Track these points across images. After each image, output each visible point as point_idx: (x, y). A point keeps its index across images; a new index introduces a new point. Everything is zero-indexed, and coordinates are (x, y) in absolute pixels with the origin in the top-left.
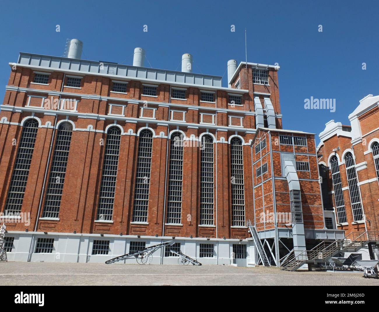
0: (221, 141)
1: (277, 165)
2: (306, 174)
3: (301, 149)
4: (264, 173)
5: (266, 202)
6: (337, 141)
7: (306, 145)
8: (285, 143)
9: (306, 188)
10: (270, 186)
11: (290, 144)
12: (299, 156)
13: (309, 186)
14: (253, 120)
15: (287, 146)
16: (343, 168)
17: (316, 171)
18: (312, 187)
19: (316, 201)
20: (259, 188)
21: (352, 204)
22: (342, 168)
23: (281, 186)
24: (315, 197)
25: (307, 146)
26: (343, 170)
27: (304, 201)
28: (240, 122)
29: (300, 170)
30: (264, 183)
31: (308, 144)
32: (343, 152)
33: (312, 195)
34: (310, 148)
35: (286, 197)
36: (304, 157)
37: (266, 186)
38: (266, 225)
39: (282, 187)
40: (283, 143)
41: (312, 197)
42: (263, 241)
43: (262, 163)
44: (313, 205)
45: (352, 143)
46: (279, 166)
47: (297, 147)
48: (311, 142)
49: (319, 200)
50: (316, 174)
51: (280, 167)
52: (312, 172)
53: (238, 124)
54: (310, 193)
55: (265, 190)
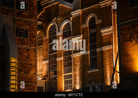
2: (24, 41)
3: (22, 14)
8: (7, 7)
9: (22, 56)
11: (11, 7)
12: (19, 22)
13: (26, 55)
15: (8, 9)
17: (34, 39)
18: (29, 56)
19: (31, 70)
21: (64, 75)
24: (30, 66)
25: (28, 12)
27: (20, 70)
29: (19, 36)
31: (30, 9)
33: (28, 64)
34: (31, 14)
40: (5, 6)
41: (27, 66)
44: (28, 74)
47: (18, 12)
49: (34, 69)
50: (34, 42)
52: (31, 40)
54: (27, 61)
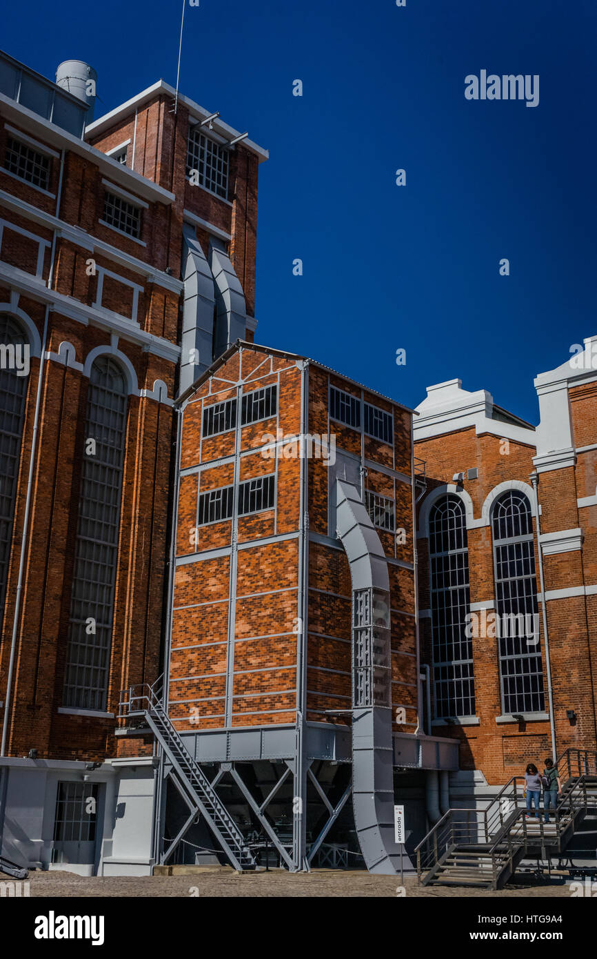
0: (60, 357)
1: (317, 492)
2: (386, 540)
3: (379, 450)
4: (250, 514)
5: (251, 623)
6: (472, 450)
7: (391, 442)
8: (343, 420)
10: (280, 566)
11: (353, 425)
12: (373, 475)
14: (174, 309)
15: (347, 429)
16: (483, 537)
18: (398, 588)
19: (404, 636)
20: (212, 569)
21: (501, 658)
22: (479, 539)
23: (325, 570)
24: (402, 624)
25: (393, 445)
26: (483, 544)
28: (129, 304)
30: (246, 550)
31: (397, 439)
32: (491, 487)
34: (401, 453)
35: (334, 612)
36: (384, 480)
37: (254, 561)
38: (234, 711)
39: (326, 574)
40: (338, 418)
42: (210, 769)
43: (242, 474)
45: (535, 463)
46: (322, 497)
47: (369, 441)
48: (403, 436)
49: (410, 635)
50: (409, 544)
51: (326, 500)
53: (124, 309)
54: (393, 607)
55: (249, 575)
